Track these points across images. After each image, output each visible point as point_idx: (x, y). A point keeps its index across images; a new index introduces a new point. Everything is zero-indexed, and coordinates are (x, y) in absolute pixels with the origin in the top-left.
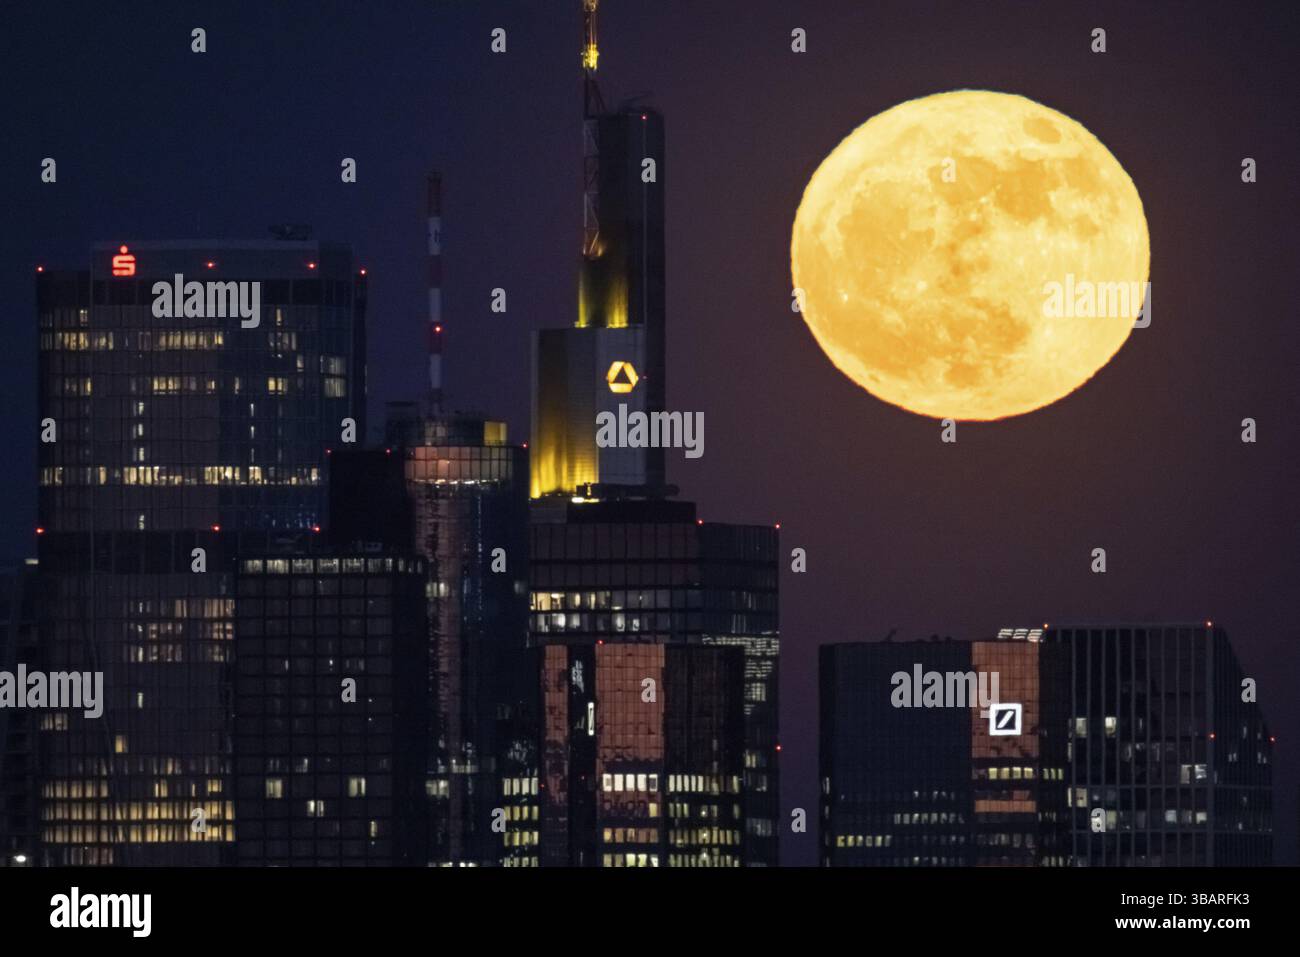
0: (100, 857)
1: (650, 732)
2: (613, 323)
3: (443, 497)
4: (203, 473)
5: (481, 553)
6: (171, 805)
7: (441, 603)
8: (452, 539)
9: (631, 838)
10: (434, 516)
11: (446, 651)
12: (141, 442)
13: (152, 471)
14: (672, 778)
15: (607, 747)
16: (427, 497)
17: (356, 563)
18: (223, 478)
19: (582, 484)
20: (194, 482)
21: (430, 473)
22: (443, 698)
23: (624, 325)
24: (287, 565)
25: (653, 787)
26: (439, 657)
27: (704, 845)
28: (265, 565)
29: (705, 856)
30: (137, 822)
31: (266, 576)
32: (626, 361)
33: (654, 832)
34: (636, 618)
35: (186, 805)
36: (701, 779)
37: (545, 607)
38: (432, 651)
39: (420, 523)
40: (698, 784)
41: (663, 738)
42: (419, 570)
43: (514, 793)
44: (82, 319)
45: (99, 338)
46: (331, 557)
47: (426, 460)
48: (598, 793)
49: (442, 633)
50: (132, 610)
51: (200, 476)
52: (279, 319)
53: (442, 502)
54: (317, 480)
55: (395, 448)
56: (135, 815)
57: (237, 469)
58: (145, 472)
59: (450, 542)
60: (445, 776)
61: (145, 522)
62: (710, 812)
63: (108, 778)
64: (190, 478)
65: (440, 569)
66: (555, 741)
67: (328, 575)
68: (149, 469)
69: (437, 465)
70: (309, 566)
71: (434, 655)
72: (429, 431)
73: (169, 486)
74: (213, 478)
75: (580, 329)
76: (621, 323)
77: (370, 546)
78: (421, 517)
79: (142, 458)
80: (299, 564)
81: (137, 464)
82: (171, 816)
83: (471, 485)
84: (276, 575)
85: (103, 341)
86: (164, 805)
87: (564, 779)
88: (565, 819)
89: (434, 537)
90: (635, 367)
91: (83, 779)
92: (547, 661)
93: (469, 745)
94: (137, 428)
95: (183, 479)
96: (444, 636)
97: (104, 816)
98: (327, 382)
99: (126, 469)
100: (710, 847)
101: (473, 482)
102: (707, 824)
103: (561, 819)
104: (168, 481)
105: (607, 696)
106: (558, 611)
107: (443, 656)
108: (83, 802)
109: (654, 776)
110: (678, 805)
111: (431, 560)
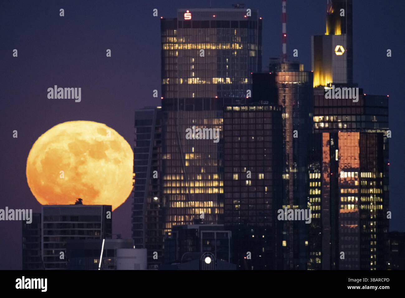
0: (181, 198)
1: (355, 159)
2: (337, 33)
3: (287, 87)
4: (212, 80)
5: (299, 105)
6: (203, 182)
7: (287, 120)
8: (290, 100)
9: (349, 192)
10: (284, 93)
11: (288, 134)
12: (193, 70)
13: (197, 79)
14: (362, 173)
15: (342, 164)
16: (282, 87)
17: (261, 108)
18: (218, 81)
19: (329, 83)
20: (209, 83)
21: (283, 80)
22: (287, 149)
23: (340, 34)
24: (239, 108)
25: (356, 176)
26: (286, 136)
27: (371, 194)
28: (232, 108)
29: (371, 197)
30: (192, 187)
31: (233, 111)
32: (341, 45)
33: (356, 190)
34: (345, 124)
35: (207, 182)
36: (370, 173)
37: (317, 121)
38: (284, 134)
39: (280, 95)
40: (369, 175)
41: (359, 161)
42: (280, 110)
43: (313, 178)
44: (175, 33)
45: (180, 39)
46: (253, 106)
47: (282, 76)
48: (339, 178)
49: (287, 129)
50: (191, 122)
51: (211, 81)
52: (235, 33)
53: (287, 89)
54: (247, 82)
55: (272, 72)
56: (192, 185)
57: (223, 79)
58: (194, 79)
59: (289, 101)
60: (288, 173)
61: (194, 95)
62: (373, 183)
63: (184, 174)
64: (208, 82)
65: (286, 109)
66: (325, 162)
67: (252, 111)
68: (196, 79)
69: (285, 77)
70: (246, 108)
71: (285, 135)
72: (282, 67)
73: (202, 84)
74: (215, 82)
75: (327, 35)
76: (339, 33)
77: (265, 102)
78: (280, 94)
79: (193, 75)
80: (243, 108)
81: (192, 77)
82: (203, 186)
83: (296, 84)
84: (236, 111)
85: (181, 40)
86: (200, 182)
87: (328, 174)
88: (329, 186)
89: (284, 99)
90: (344, 47)
91: (176, 174)
92: (323, 138)
93: (295, 163)
94: (192, 66)
95: (206, 82)
96: (288, 130)
97: (182, 185)
98: (250, 52)
99: (189, 79)
100: (373, 194)
101: (296, 83)
102: (372, 187)
103: (328, 186)
104: (201, 82)
105: (342, 148)
106: (321, 122)
107: (287, 136)
108: (176, 181)
109: (356, 173)
110: (364, 182)
111: (284, 107)
